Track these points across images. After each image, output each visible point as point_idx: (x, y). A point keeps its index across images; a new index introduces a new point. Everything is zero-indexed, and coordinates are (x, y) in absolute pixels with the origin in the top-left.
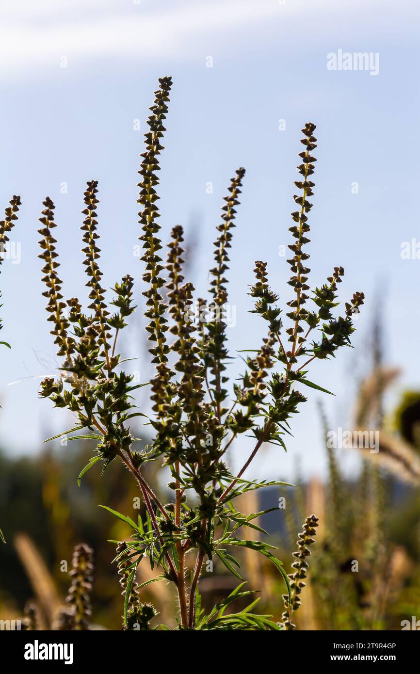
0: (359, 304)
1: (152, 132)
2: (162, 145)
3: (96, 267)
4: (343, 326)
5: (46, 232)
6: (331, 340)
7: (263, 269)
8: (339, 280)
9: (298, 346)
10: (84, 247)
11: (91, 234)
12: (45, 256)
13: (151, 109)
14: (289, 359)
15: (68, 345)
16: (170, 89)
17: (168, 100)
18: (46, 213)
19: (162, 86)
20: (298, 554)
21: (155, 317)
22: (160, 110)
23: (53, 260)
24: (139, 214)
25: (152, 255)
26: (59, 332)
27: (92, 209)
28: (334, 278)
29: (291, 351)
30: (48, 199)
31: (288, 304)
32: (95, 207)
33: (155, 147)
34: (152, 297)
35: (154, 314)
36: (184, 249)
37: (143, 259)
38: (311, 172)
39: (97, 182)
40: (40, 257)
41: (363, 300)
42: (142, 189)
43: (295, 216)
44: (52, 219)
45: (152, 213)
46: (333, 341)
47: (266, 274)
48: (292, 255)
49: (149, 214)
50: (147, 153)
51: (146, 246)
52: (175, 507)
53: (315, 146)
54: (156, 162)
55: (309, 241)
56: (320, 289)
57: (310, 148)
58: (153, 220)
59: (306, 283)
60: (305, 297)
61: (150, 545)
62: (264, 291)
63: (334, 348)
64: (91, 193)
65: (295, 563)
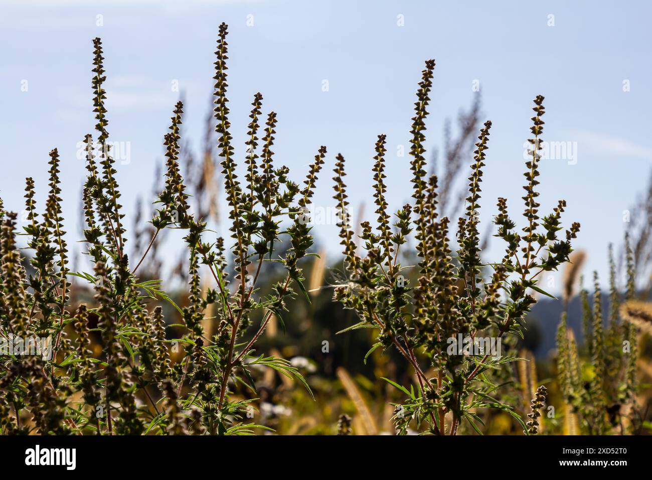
0: (576, 231)
1: (420, 101)
2: (427, 112)
3: (383, 199)
4: (564, 248)
5: (338, 180)
6: (555, 258)
7: (504, 204)
8: (562, 211)
9: (530, 261)
10: (374, 184)
11: (380, 174)
12: (338, 197)
13: (420, 84)
14: (523, 271)
15: (355, 262)
16: (433, 69)
17: (432, 77)
18: (339, 165)
19: (428, 67)
20: (531, 415)
21: (422, 239)
22: (426, 85)
23: (344, 200)
24: (411, 162)
25: (421, 193)
26: (349, 252)
27: (381, 156)
28: (559, 208)
29: (525, 264)
30: (339, 154)
31: (523, 229)
32: (384, 155)
33: (422, 113)
34: (421, 224)
35: (421, 237)
36: (438, 194)
37: (414, 196)
38: (540, 132)
39: (385, 136)
40: (334, 197)
41: (579, 228)
42: (413, 144)
43: (528, 164)
44: (343, 170)
45: (420, 162)
46: (556, 258)
47: (506, 207)
48: (526, 193)
49: (418, 163)
50: (416, 117)
51: (416, 187)
52: (438, 380)
53: (544, 112)
54: (423, 124)
55: (538, 183)
56: (548, 217)
57: (540, 114)
58: (421, 167)
59: (537, 214)
60: (536, 225)
61: (417, 409)
62: (504, 220)
63: (557, 264)
64: (380, 144)
65: (529, 422)
